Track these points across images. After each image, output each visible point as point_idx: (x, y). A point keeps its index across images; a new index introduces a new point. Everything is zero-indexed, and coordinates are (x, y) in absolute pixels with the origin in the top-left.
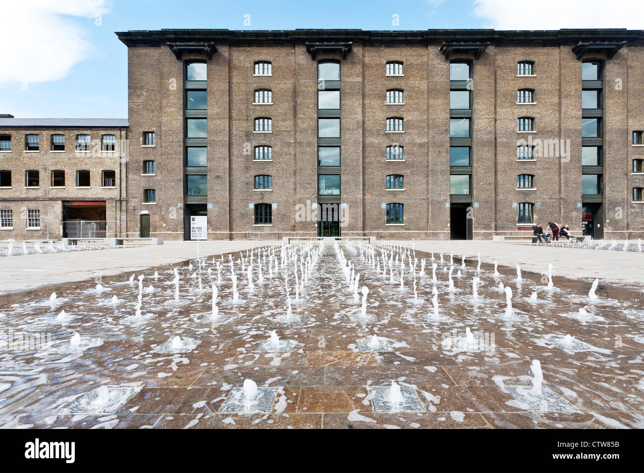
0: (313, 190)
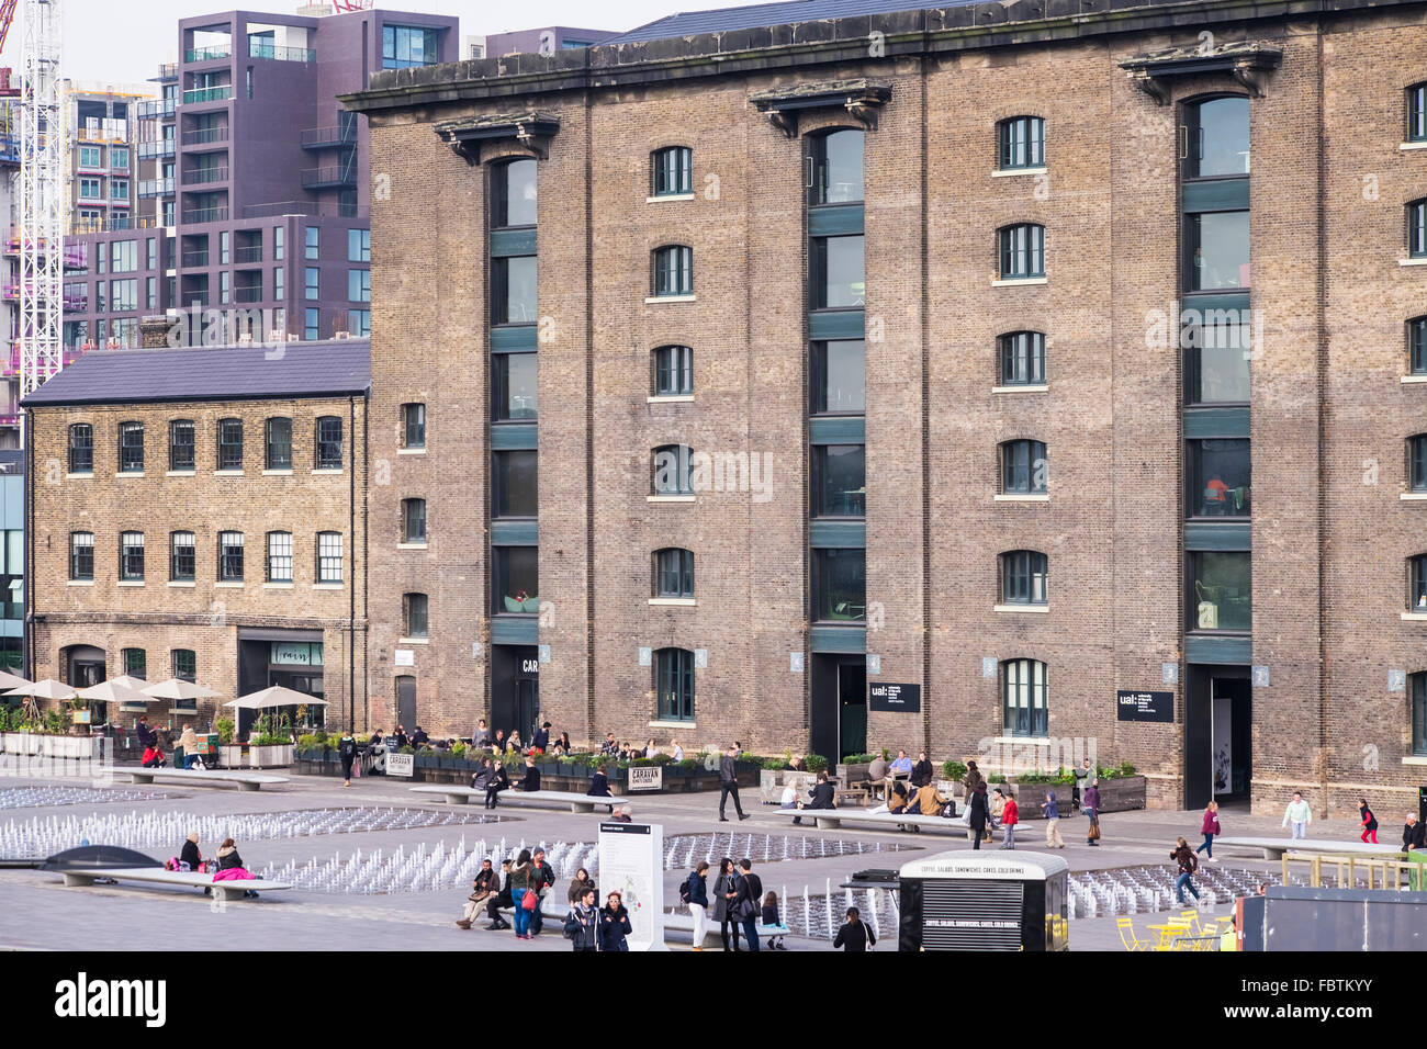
0: (792, 606)
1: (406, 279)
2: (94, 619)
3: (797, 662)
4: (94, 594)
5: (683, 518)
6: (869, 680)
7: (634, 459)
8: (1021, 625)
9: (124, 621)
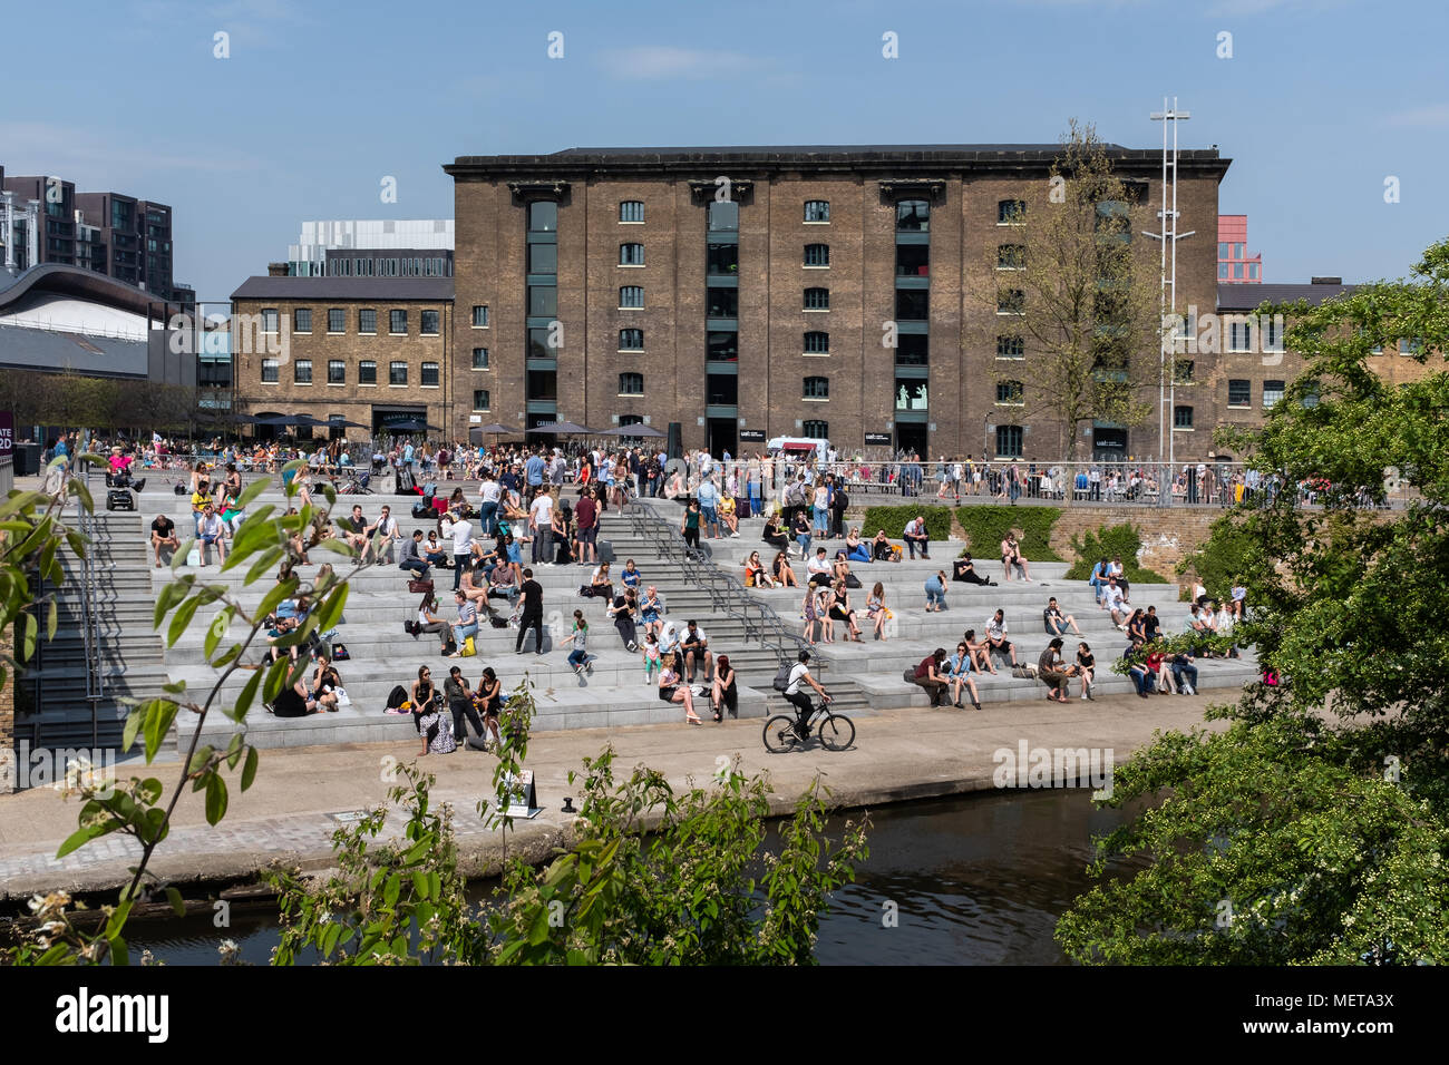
0: (698, 398)
1: (476, 250)
2: (277, 401)
3: (701, 421)
4: (278, 389)
5: (638, 360)
6: (739, 428)
7: (610, 335)
8: (815, 407)
9: (297, 402)
